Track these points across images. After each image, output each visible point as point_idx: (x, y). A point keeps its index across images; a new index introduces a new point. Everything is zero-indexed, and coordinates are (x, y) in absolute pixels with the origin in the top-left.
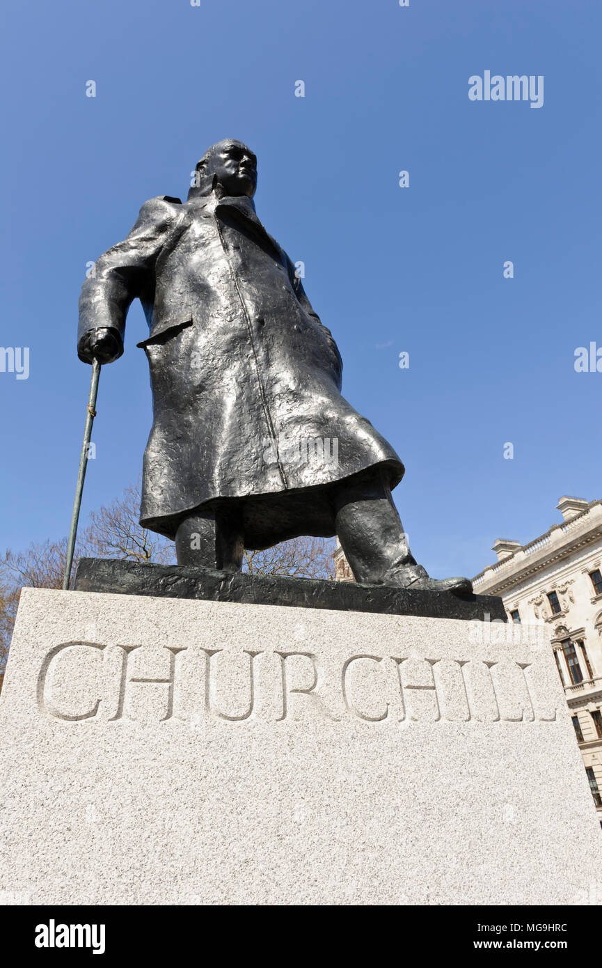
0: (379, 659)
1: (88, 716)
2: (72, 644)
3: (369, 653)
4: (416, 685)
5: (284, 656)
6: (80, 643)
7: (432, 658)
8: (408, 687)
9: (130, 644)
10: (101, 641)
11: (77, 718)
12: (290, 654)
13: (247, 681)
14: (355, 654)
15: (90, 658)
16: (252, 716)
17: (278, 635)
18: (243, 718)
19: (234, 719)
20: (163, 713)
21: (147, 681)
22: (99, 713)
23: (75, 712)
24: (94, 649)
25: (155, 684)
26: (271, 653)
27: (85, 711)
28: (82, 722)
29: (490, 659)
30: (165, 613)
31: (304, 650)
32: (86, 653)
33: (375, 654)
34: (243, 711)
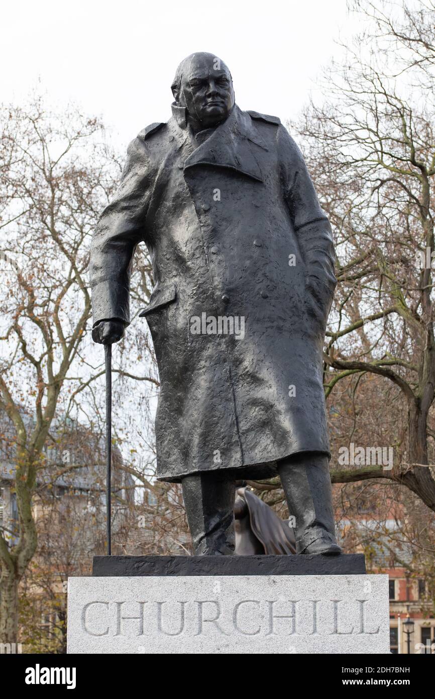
0: (258, 602)
1: (104, 634)
2: (93, 602)
3: (252, 599)
4: (280, 615)
5: (201, 603)
6: (97, 602)
7: (293, 600)
8: (275, 617)
9: (120, 601)
10: (106, 600)
11: (100, 635)
12: (204, 602)
13: (179, 617)
14: (243, 600)
15: (102, 609)
16: (182, 633)
17: (197, 593)
18: (177, 634)
19: (172, 635)
20: (137, 632)
21: (129, 618)
22: (109, 633)
23: (98, 632)
24: (103, 604)
25: (133, 620)
26: (192, 602)
27: (103, 632)
28: (102, 637)
29: (336, 599)
30: (136, 584)
31: (212, 599)
32: (101, 607)
33: (255, 599)
34: (177, 631)
